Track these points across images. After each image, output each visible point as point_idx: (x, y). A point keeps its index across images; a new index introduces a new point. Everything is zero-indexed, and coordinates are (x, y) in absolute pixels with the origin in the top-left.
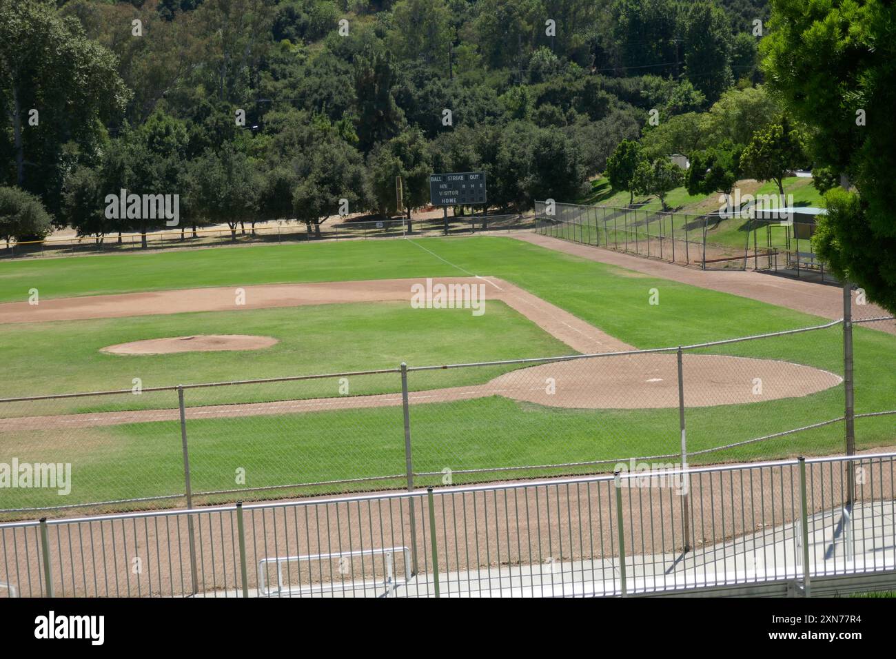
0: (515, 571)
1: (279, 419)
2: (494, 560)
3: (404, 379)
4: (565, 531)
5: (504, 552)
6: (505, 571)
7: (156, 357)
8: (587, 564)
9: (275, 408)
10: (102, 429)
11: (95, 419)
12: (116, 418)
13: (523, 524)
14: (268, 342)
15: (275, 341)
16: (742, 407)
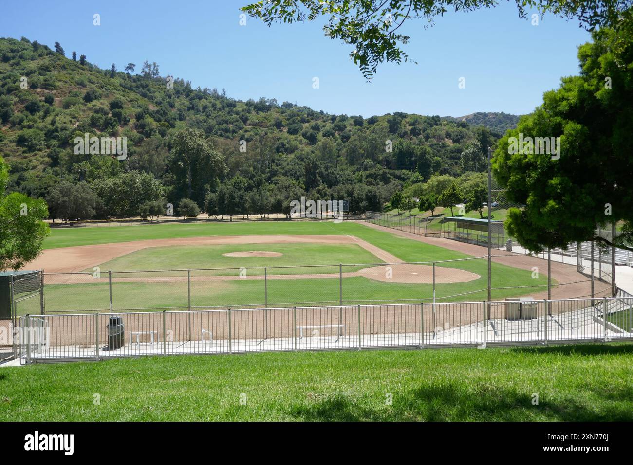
0: (376, 336)
1: (288, 282)
2: (369, 332)
3: (341, 268)
4: (390, 323)
5: (372, 329)
6: (372, 336)
7: (242, 258)
8: (400, 335)
9: (285, 277)
10: (227, 282)
11: (224, 278)
12: (231, 278)
13: (375, 320)
14: (280, 255)
15: (281, 255)
16: (449, 284)
